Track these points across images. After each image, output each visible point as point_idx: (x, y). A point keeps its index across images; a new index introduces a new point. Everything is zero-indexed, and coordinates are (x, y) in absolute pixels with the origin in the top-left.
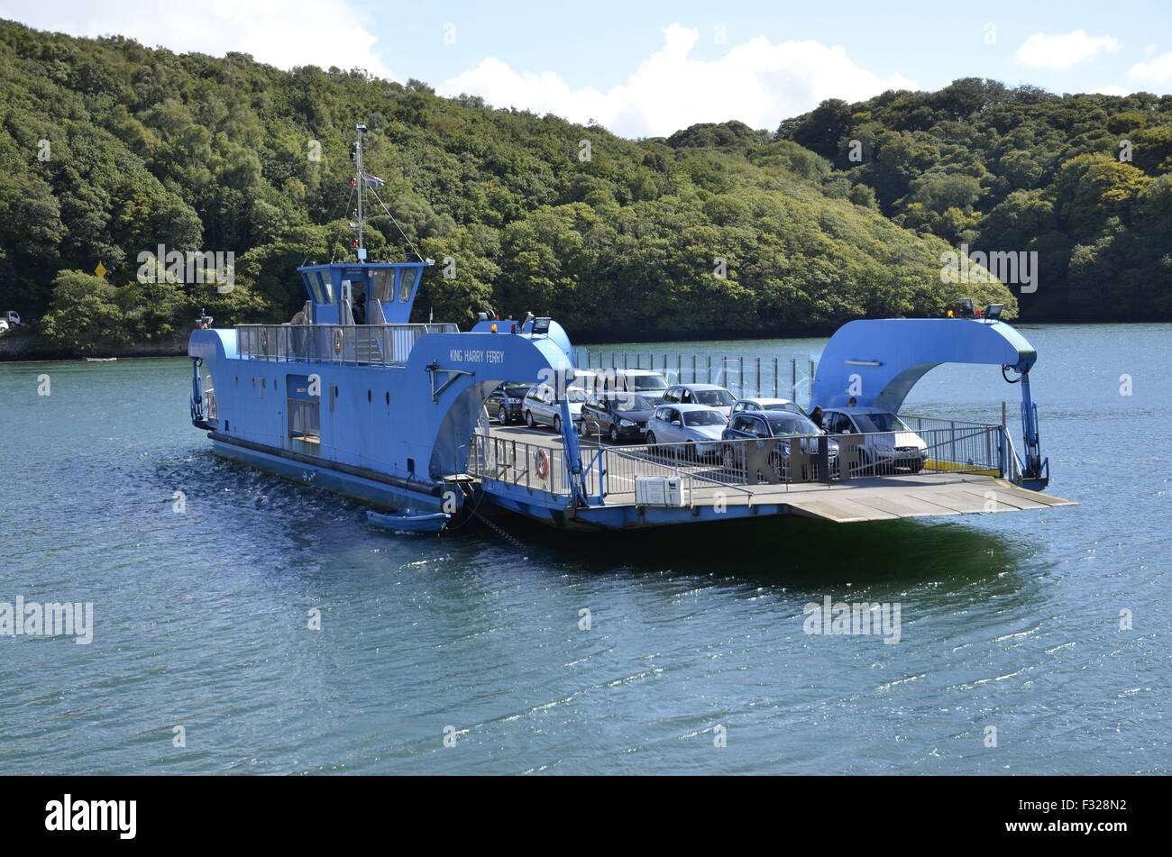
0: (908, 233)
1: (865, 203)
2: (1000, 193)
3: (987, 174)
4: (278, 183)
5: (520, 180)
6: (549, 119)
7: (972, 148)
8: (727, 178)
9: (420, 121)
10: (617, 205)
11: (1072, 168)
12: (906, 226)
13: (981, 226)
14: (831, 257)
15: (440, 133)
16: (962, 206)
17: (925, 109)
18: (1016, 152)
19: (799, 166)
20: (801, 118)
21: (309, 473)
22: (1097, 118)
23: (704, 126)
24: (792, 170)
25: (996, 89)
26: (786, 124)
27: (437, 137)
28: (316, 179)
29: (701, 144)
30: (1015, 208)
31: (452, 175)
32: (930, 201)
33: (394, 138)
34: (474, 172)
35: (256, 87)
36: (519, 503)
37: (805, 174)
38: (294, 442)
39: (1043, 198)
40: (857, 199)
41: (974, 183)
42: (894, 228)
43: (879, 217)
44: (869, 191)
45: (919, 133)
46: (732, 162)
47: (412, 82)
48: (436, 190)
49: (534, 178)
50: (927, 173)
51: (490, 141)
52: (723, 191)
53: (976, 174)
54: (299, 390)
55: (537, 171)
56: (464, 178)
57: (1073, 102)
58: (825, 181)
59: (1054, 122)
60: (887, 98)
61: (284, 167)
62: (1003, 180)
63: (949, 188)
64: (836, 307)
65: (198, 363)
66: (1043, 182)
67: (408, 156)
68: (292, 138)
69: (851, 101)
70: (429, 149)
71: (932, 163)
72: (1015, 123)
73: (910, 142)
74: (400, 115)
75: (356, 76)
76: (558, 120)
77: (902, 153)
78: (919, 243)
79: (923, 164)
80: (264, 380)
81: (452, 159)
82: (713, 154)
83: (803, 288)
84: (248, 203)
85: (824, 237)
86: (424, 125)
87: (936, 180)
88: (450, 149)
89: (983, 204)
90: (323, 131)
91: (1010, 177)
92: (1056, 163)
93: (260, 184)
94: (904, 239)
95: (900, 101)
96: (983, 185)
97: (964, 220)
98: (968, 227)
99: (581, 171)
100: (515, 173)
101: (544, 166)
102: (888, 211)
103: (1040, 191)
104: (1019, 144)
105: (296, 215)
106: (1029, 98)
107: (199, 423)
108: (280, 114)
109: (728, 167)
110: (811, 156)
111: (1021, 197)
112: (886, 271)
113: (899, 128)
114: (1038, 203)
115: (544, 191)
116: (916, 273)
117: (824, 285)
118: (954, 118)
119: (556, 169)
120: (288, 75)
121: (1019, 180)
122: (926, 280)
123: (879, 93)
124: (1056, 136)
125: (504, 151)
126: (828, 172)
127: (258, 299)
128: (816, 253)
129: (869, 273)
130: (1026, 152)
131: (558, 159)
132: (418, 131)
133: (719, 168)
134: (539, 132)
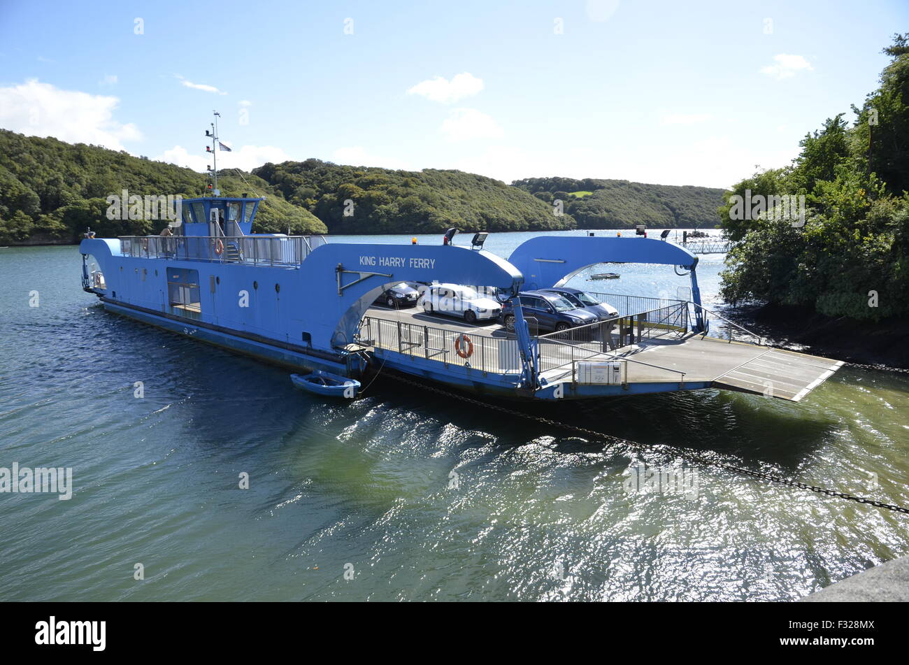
0: (293, 206)
1: (280, 196)
2: (321, 194)
3: (318, 188)
4: (70, 185)
5: (161, 185)
6: (172, 165)
7: (313, 180)
8: (234, 187)
9: (123, 164)
10: (196, 195)
11: (343, 188)
12: (293, 204)
13: (316, 204)
14: (269, 213)
15: (131, 168)
16: (310, 198)
17: (299, 167)
18: (327, 182)
19: (259, 184)
20: (259, 168)
21: (190, 330)
22: (350, 173)
23: (227, 170)
24: (256, 185)
25: (320, 162)
26: (254, 170)
27: (130, 170)
28: (84, 183)
29: (226, 175)
30: (326, 199)
31: (137, 183)
32: (301, 196)
33: (114, 169)
34: (144, 182)
35: (59, 149)
36: (424, 371)
37: (260, 186)
38: (175, 309)
39: (334, 196)
40: (277, 195)
41: (314, 191)
42: (289, 205)
43: (284, 201)
44: (282, 193)
45: (297, 175)
46: (236, 182)
47: (122, 151)
48: (130, 188)
49: (166, 185)
50: (300, 187)
51: (150, 172)
52: (232, 191)
53: (315, 188)
54: (174, 277)
55: (167, 182)
56: (141, 184)
57: (343, 168)
58: (267, 189)
59: (337, 173)
60: (286, 163)
61: (72, 179)
62: (323, 191)
63: (306, 192)
64: (270, 229)
65: (86, 257)
66: (335, 191)
67: (120, 176)
68: (76, 169)
69: (275, 164)
70: (127, 174)
71: (301, 184)
72: (326, 173)
73: (294, 177)
74: (117, 162)
75: (100, 148)
76: (175, 166)
77: (291, 180)
78: (297, 209)
79: (298, 184)
80: (145, 270)
81: (136, 177)
82: (229, 179)
83: (260, 223)
84: (58, 192)
85: (266, 207)
86: (125, 165)
87: (302, 189)
88: (135, 174)
89: (317, 198)
90: (87, 166)
91: (325, 189)
92: (338, 186)
93: (63, 184)
94: (292, 208)
95: (290, 164)
96: (317, 192)
97: (312, 203)
98: (312, 204)
99: (183, 183)
100: (159, 183)
101: (170, 181)
102: (287, 199)
103: (333, 194)
104: (328, 180)
105: (77, 196)
106: (329, 165)
107: (87, 289)
108: (69, 160)
109: (234, 183)
110: (262, 180)
111: (327, 196)
112: (287, 218)
113: (290, 173)
114: (333, 198)
115: (170, 189)
116: (296, 219)
117: (267, 222)
118: (307, 170)
119: (174, 182)
120: (73, 146)
121: (327, 191)
122: (299, 221)
123: (284, 162)
124: (338, 177)
125: (155, 175)
126: (268, 186)
127: (63, 226)
128: (264, 212)
129: (282, 218)
130: (329, 182)
131: (174, 178)
132: (123, 168)
133: (231, 183)
134: (168, 169)
